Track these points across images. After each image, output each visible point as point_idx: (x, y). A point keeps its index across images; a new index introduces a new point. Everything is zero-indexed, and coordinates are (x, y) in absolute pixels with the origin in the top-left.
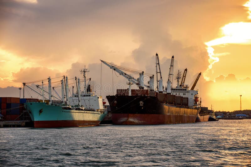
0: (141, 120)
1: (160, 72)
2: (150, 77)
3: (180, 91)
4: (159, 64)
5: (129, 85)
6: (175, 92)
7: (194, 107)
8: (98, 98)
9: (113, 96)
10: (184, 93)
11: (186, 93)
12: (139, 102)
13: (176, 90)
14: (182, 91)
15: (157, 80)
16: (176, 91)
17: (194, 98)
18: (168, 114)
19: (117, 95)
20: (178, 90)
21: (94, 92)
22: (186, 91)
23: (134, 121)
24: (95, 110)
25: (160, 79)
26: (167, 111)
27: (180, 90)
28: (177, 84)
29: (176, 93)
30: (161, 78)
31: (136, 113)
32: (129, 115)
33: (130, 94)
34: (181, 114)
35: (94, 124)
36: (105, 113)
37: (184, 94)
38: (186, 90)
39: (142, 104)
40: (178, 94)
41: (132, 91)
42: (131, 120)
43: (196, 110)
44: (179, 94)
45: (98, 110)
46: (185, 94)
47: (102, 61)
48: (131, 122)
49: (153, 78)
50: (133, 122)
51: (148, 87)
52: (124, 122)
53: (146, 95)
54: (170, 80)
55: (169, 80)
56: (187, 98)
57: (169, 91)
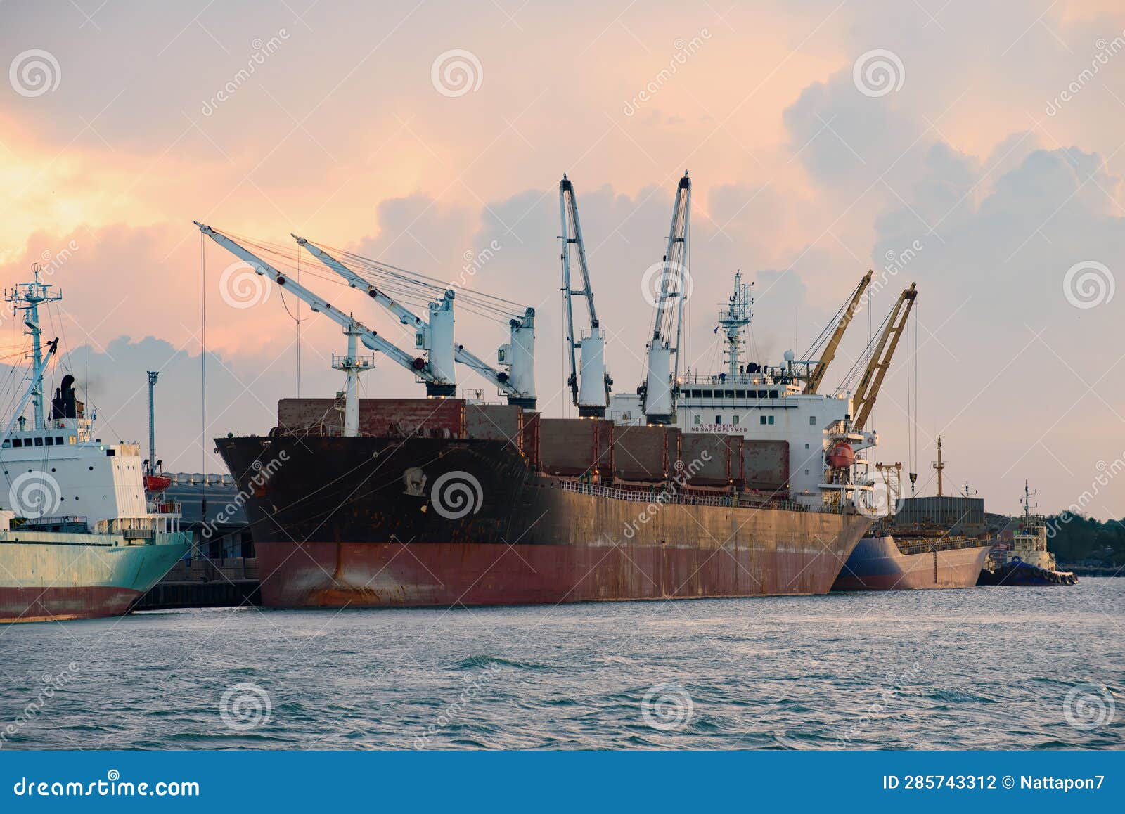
0: (415, 581)
1: (588, 293)
2: (514, 324)
3: (741, 401)
4: (577, 240)
5: (344, 374)
6: (713, 407)
7: (827, 498)
8: (111, 453)
9: (254, 441)
10: (767, 413)
11: (778, 414)
12: (401, 473)
13: (719, 394)
14: (751, 401)
15: (571, 339)
16: (718, 401)
17: (826, 443)
18: (599, 543)
19: (276, 432)
20: (730, 393)
21: (89, 422)
22: (775, 402)
23: (374, 587)
24: (92, 522)
25: (588, 333)
26: (588, 523)
27: (741, 394)
28: (727, 357)
29: (719, 412)
30: (595, 324)
31: (387, 540)
32: (348, 548)
33: (352, 428)
34: (702, 543)
35: (72, 605)
36: (158, 543)
37: (763, 420)
38: (774, 394)
39: (418, 484)
40: (727, 416)
41: (367, 406)
42: (356, 578)
43: (838, 518)
44: (736, 419)
45: (110, 522)
46: (771, 420)
47: (207, 230)
48: (358, 592)
49: (530, 326)
50: (370, 592)
51: (502, 378)
52: (313, 591)
53: (447, 434)
54: (663, 332)
55: (657, 336)
56: (785, 445)
57: (660, 402)
